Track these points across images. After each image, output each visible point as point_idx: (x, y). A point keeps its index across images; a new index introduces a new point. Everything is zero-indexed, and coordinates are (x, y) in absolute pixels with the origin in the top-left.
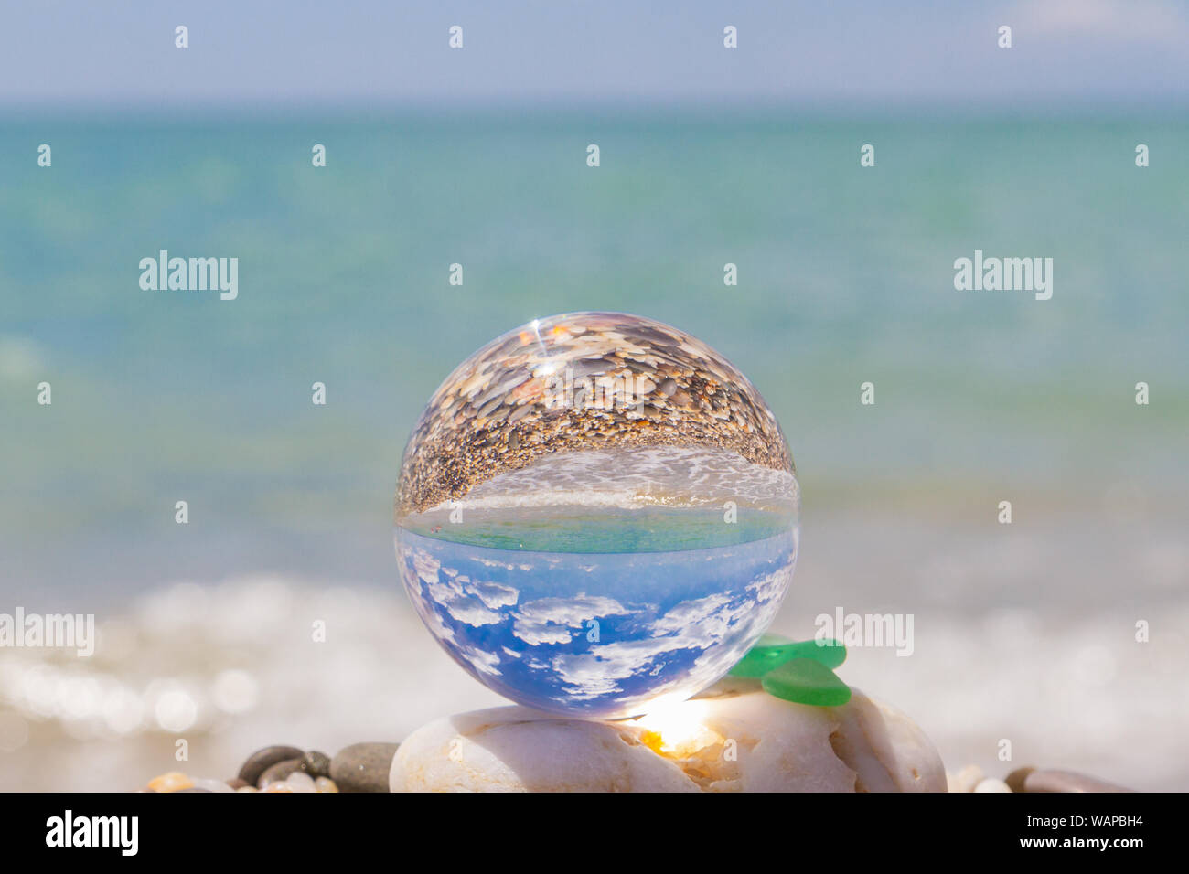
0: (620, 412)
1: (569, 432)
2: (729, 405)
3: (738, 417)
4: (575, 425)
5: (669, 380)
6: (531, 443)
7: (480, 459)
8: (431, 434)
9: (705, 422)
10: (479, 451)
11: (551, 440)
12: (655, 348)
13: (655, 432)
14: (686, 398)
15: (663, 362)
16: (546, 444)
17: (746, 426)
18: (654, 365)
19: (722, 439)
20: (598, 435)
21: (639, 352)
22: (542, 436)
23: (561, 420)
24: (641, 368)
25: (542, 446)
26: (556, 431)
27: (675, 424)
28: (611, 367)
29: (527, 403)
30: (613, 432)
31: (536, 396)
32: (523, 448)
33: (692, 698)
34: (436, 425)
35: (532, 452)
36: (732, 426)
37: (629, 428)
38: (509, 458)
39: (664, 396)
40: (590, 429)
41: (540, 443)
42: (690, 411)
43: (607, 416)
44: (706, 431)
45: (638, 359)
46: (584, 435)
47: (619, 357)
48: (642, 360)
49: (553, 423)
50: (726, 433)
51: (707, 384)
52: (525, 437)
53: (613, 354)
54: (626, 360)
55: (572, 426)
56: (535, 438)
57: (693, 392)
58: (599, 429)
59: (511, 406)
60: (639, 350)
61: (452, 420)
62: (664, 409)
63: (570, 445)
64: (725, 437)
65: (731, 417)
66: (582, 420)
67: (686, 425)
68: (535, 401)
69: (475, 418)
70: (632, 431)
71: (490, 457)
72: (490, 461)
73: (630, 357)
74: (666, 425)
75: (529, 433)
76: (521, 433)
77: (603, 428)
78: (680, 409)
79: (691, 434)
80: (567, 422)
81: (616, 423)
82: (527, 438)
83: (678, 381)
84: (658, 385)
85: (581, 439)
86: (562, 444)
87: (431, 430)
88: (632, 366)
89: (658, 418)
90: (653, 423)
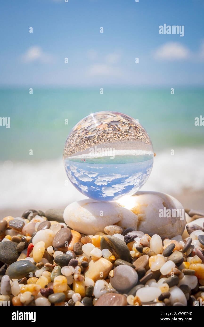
0: (123, 133)
1: (113, 137)
2: (142, 132)
3: (143, 135)
4: (114, 135)
5: (131, 127)
6: (103, 139)
7: (89, 142)
8: (74, 137)
9: (138, 136)
10: (89, 140)
11: (108, 138)
12: (129, 120)
13: (129, 137)
14: (134, 130)
15: (129, 123)
16: (107, 139)
17: (145, 136)
18: (128, 123)
19: (141, 139)
20: (119, 138)
21: (126, 121)
22: (106, 137)
23: (110, 134)
24: (126, 124)
25: (106, 140)
26: (109, 136)
27: (133, 136)
28: (120, 123)
29: (102, 129)
30: (122, 137)
31: (104, 128)
32: (101, 140)
33: (132, 196)
34: (76, 135)
35: (104, 141)
36: (143, 136)
37: (125, 136)
38: (97, 142)
39: (131, 130)
40: (117, 136)
41: (105, 139)
42: (136, 133)
43: (120, 134)
44: (139, 137)
45: (125, 122)
46: (116, 137)
47: (121, 121)
48: (126, 122)
49: (108, 134)
50: (142, 138)
51: (137, 128)
52: (101, 137)
53: (120, 121)
54: (123, 122)
55: (113, 135)
56: (104, 138)
57: (136, 129)
58: (119, 136)
59: (98, 130)
60: (125, 120)
61: (81, 133)
62: (131, 133)
63: (113, 139)
64: (142, 139)
65: (142, 135)
66: (115, 134)
67: (135, 136)
68: (104, 129)
69: (88, 132)
70: (125, 137)
71: (92, 142)
72: (92, 143)
73: (123, 121)
74: (131, 136)
75: (103, 136)
76: (100, 136)
77: (120, 136)
78: (134, 133)
79: (136, 138)
80: (112, 134)
81: (122, 135)
82: (102, 137)
83: (133, 127)
84: (130, 128)
85: (115, 138)
86: (111, 139)
87: (75, 136)
88: (124, 123)
89: (130, 134)
90: (129, 135)
